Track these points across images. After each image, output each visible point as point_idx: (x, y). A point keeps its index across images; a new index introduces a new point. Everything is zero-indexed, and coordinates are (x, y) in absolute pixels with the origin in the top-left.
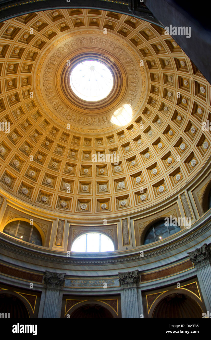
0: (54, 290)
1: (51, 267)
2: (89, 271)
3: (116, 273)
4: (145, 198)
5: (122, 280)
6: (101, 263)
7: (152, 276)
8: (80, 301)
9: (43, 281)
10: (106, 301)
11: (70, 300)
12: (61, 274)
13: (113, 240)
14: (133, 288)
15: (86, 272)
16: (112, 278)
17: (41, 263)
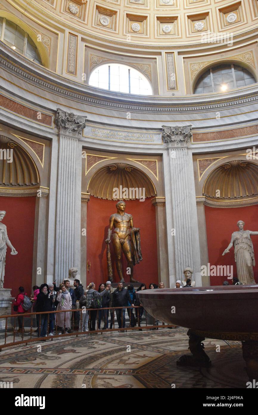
0: (69, 137)
1: (63, 105)
2: (118, 118)
3: (159, 125)
4: (202, 27)
5: (168, 136)
6: (136, 109)
7: (209, 136)
8: (106, 158)
9: (53, 124)
10: (142, 161)
11: (91, 156)
12: (79, 117)
13: (150, 80)
14: (182, 148)
15: (114, 118)
16: (151, 132)
17: (48, 96)
